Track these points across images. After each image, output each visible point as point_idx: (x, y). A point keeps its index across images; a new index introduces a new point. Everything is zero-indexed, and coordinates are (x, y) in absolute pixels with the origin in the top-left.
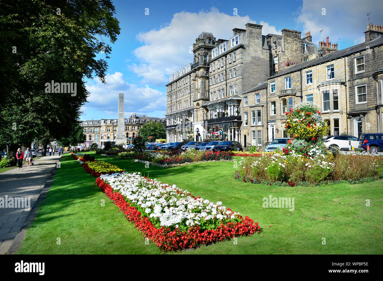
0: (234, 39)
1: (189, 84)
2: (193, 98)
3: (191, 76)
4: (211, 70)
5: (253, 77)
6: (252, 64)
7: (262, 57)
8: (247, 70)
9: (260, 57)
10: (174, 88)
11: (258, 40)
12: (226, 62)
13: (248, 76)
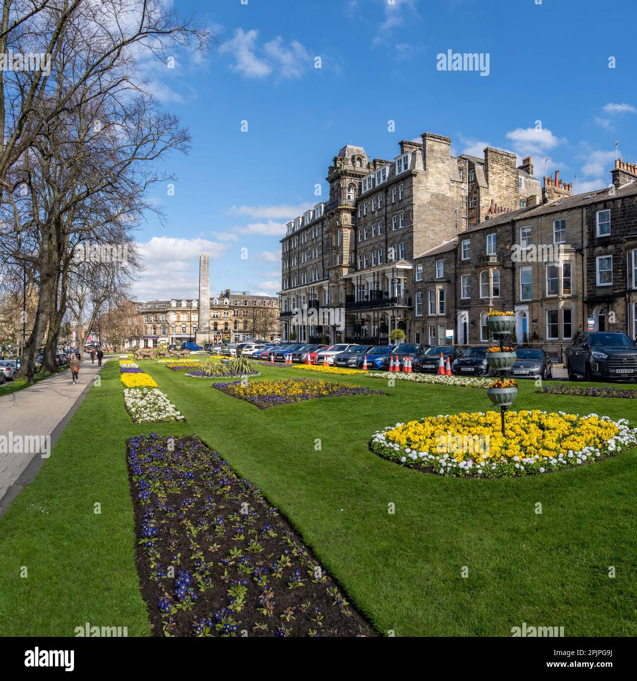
0: (401, 160)
1: (320, 238)
2: (327, 264)
3: (325, 224)
4: (361, 215)
5: (433, 230)
6: (431, 207)
7: (448, 195)
8: (423, 216)
9: (447, 195)
10: (294, 245)
11: (443, 164)
12: (386, 200)
13: (425, 227)
